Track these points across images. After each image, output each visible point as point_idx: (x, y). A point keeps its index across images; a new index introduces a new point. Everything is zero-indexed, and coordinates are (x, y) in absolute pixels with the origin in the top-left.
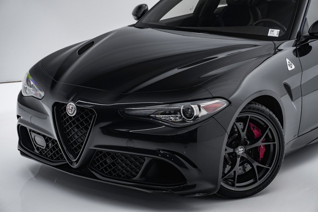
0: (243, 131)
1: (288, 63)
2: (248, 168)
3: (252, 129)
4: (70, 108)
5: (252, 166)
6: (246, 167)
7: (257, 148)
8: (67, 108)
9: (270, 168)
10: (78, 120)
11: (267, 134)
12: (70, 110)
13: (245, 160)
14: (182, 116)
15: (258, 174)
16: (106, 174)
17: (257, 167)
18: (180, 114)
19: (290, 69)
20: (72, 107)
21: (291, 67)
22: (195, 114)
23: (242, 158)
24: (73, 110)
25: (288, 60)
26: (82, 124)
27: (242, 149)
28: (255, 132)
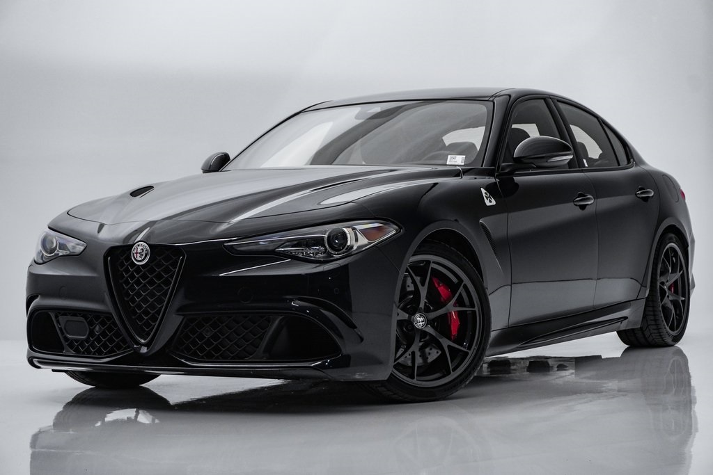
0: (423, 284)
1: (484, 195)
2: (433, 354)
3: (436, 285)
4: (139, 251)
5: (440, 347)
6: (430, 354)
7: (446, 317)
8: (134, 251)
9: (470, 352)
10: (152, 271)
11: (460, 294)
12: (139, 255)
13: (428, 338)
14: (326, 249)
15: (451, 362)
16: (202, 357)
17: (449, 347)
18: (324, 246)
19: (488, 203)
20: (142, 249)
21: (490, 202)
22: (349, 244)
23: (423, 333)
24: (144, 253)
25: (483, 191)
26: (159, 277)
27: (421, 319)
28: (442, 289)
